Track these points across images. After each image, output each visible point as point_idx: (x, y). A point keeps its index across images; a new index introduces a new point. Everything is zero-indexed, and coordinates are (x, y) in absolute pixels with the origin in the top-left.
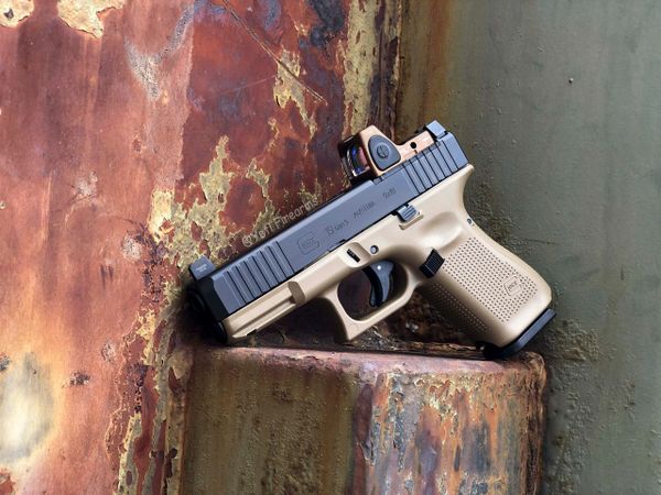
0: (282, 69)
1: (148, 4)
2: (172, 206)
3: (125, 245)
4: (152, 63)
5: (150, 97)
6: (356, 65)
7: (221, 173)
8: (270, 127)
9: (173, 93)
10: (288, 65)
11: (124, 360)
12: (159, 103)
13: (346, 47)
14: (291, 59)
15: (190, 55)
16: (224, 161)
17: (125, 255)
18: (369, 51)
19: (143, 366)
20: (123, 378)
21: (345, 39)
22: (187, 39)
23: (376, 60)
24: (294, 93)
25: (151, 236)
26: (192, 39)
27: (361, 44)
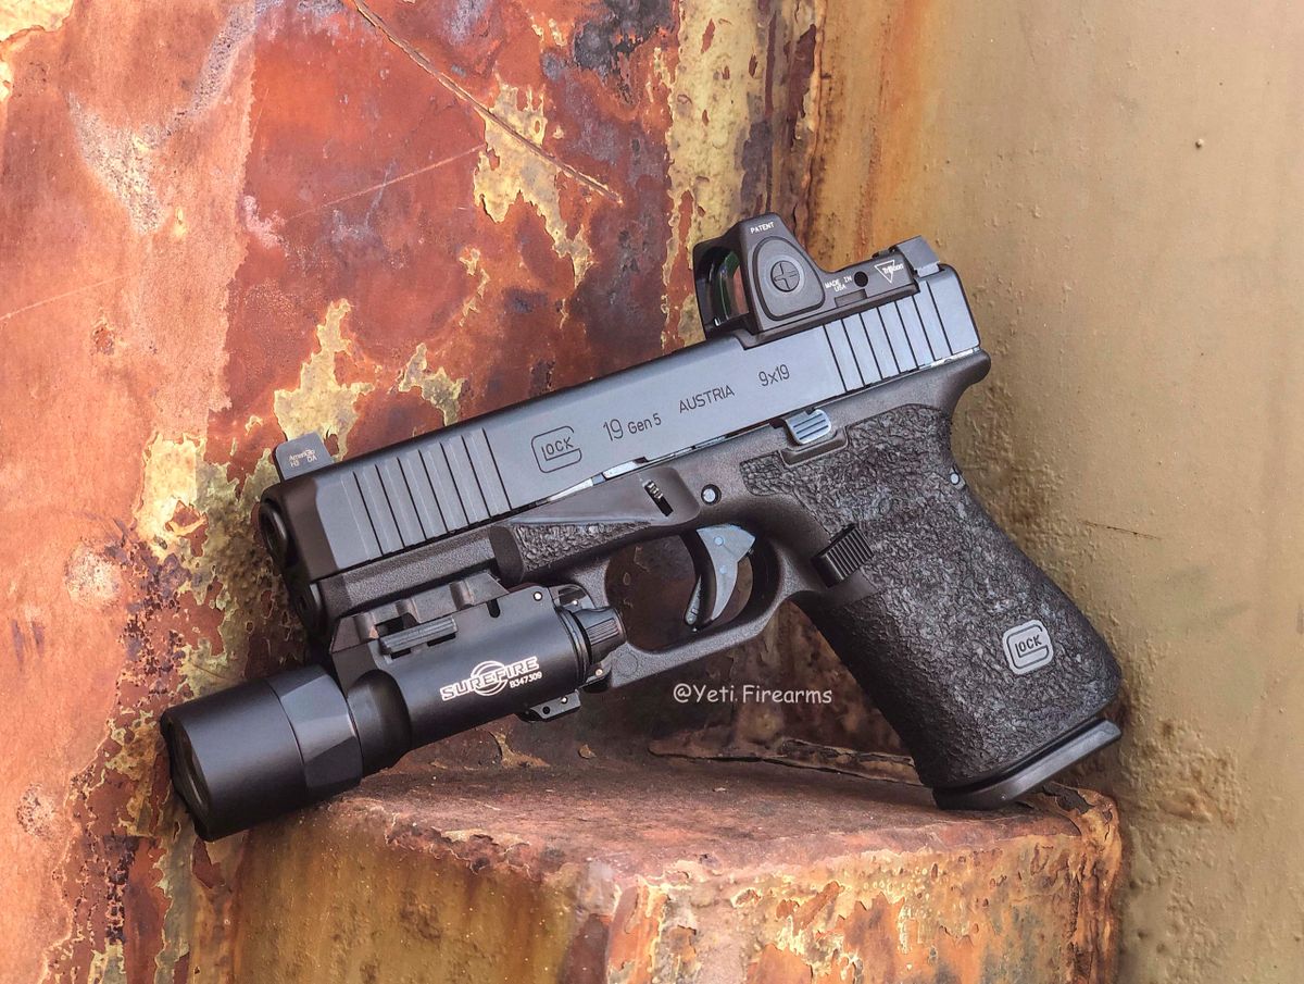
0: (498, 129)
1: (131, 11)
2: (200, 472)
3: (77, 570)
4: (143, 148)
5: (138, 227)
6: (701, 101)
7: (332, 385)
8: (464, 268)
9: (200, 211)
10: (513, 120)
11: (77, 828)
12: (162, 240)
13: (673, 63)
14: (521, 106)
15: (246, 119)
16: (340, 359)
17: (74, 593)
18: (739, 66)
19: (127, 839)
20: (75, 868)
21: (671, 43)
22: (236, 83)
23: (758, 86)
24: (529, 182)
25: (143, 546)
26: (248, 83)
27: (714, 50)
